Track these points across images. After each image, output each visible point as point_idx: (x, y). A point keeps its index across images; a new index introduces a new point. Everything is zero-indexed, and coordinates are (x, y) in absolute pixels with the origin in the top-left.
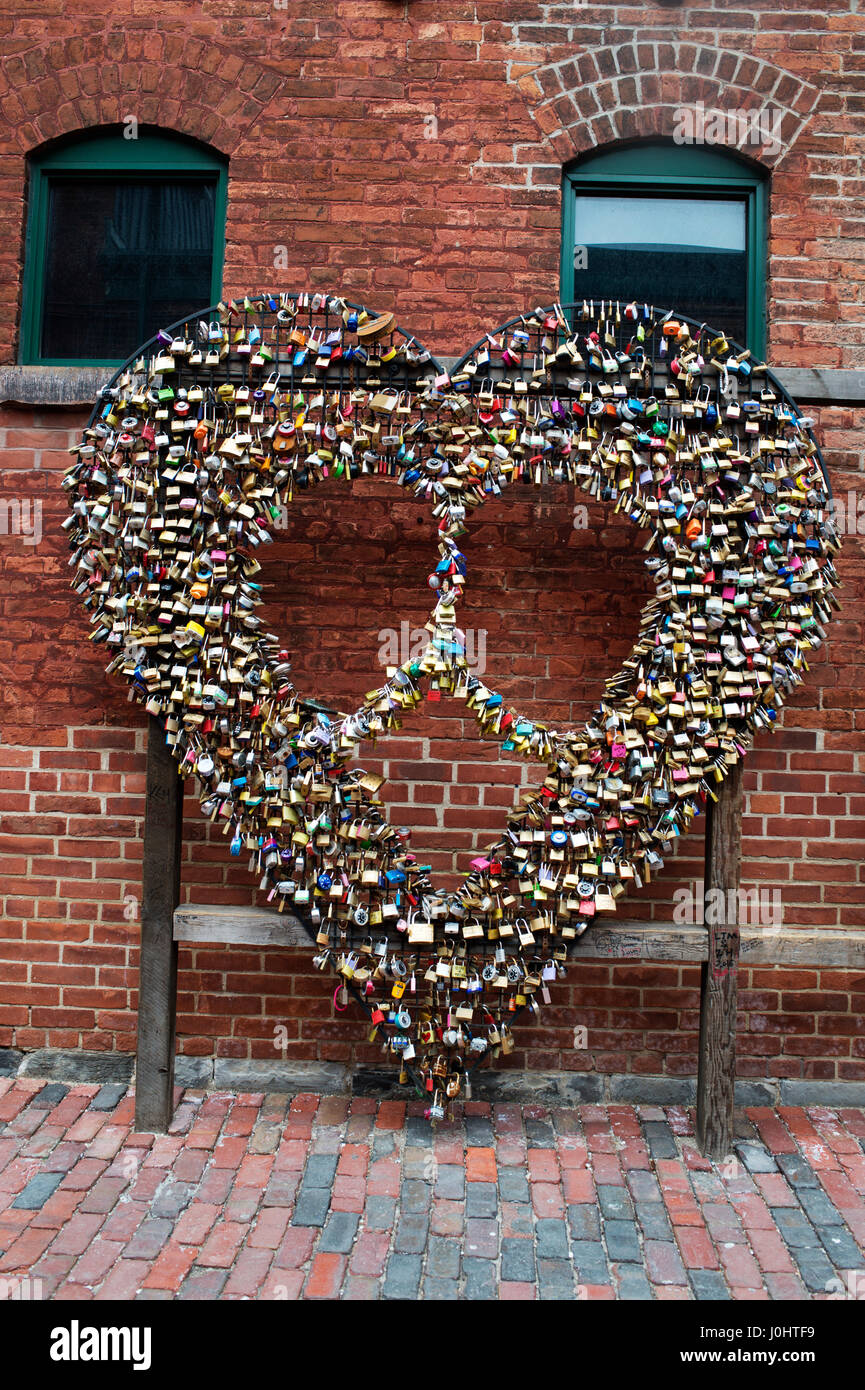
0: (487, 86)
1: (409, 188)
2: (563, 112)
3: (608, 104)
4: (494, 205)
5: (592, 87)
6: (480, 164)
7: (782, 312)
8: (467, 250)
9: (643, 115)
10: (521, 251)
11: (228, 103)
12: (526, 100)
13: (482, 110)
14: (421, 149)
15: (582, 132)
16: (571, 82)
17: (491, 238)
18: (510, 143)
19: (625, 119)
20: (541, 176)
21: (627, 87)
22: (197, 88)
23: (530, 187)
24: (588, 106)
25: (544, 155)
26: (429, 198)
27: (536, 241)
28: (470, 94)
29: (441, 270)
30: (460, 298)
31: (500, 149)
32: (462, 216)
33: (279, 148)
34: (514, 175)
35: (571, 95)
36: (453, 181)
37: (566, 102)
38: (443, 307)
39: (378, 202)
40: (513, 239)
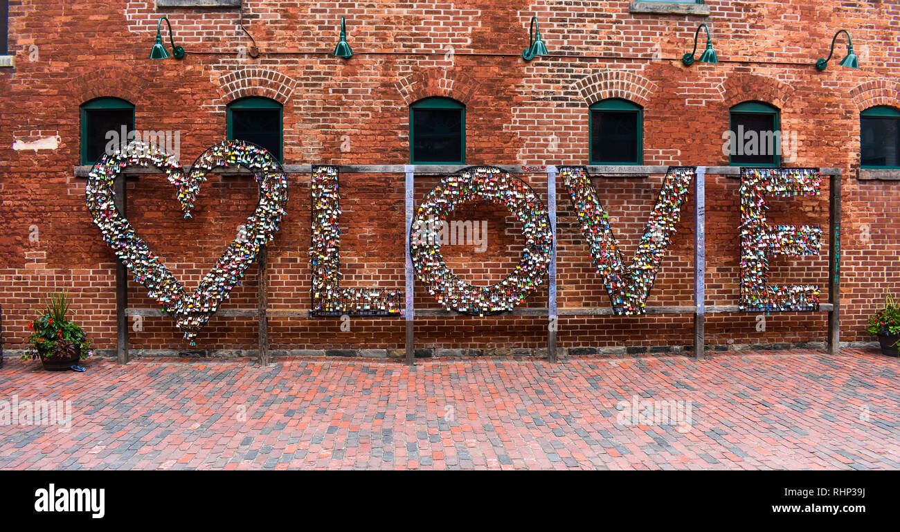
0: (205, 83)
1: (185, 113)
2: (226, 90)
3: (238, 87)
4: (208, 117)
5: (234, 82)
6: (204, 105)
7: (286, 144)
8: (200, 130)
9: (248, 90)
10: (215, 130)
11: (134, 90)
12: (216, 87)
13: (204, 90)
14: (187, 102)
15: (231, 95)
16: (228, 81)
17: (206, 126)
18: (212, 99)
19: (243, 91)
20: (220, 108)
21: (243, 82)
22: (125, 86)
23: (217, 112)
24: (233, 88)
25: (221, 103)
26: (190, 115)
27: (219, 127)
28: (200, 86)
29: (194, 136)
30: (199, 144)
31: (209, 101)
32: (199, 120)
33: (149, 102)
34: (213, 108)
35: (228, 85)
36: (196, 110)
37: (227, 87)
38: (194, 146)
39: (176, 117)
40: (213, 126)
